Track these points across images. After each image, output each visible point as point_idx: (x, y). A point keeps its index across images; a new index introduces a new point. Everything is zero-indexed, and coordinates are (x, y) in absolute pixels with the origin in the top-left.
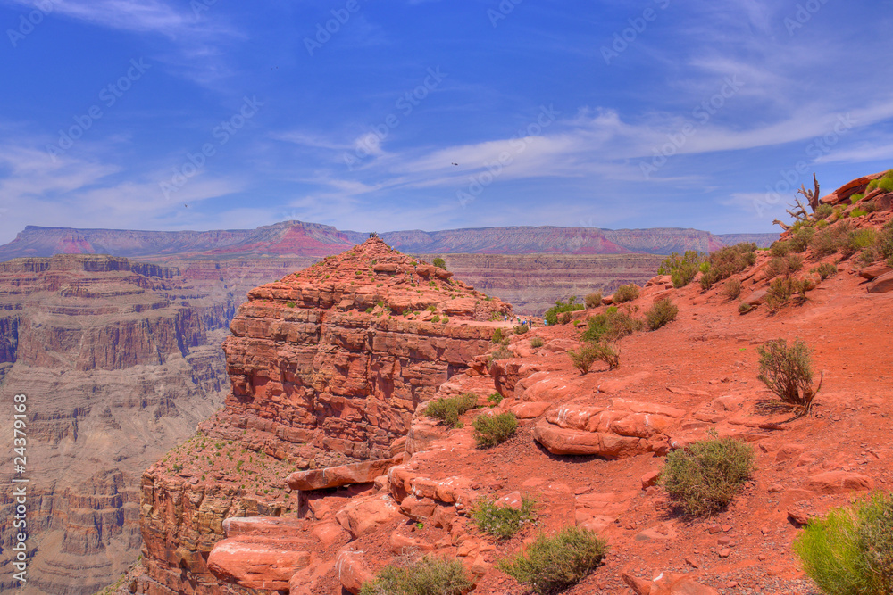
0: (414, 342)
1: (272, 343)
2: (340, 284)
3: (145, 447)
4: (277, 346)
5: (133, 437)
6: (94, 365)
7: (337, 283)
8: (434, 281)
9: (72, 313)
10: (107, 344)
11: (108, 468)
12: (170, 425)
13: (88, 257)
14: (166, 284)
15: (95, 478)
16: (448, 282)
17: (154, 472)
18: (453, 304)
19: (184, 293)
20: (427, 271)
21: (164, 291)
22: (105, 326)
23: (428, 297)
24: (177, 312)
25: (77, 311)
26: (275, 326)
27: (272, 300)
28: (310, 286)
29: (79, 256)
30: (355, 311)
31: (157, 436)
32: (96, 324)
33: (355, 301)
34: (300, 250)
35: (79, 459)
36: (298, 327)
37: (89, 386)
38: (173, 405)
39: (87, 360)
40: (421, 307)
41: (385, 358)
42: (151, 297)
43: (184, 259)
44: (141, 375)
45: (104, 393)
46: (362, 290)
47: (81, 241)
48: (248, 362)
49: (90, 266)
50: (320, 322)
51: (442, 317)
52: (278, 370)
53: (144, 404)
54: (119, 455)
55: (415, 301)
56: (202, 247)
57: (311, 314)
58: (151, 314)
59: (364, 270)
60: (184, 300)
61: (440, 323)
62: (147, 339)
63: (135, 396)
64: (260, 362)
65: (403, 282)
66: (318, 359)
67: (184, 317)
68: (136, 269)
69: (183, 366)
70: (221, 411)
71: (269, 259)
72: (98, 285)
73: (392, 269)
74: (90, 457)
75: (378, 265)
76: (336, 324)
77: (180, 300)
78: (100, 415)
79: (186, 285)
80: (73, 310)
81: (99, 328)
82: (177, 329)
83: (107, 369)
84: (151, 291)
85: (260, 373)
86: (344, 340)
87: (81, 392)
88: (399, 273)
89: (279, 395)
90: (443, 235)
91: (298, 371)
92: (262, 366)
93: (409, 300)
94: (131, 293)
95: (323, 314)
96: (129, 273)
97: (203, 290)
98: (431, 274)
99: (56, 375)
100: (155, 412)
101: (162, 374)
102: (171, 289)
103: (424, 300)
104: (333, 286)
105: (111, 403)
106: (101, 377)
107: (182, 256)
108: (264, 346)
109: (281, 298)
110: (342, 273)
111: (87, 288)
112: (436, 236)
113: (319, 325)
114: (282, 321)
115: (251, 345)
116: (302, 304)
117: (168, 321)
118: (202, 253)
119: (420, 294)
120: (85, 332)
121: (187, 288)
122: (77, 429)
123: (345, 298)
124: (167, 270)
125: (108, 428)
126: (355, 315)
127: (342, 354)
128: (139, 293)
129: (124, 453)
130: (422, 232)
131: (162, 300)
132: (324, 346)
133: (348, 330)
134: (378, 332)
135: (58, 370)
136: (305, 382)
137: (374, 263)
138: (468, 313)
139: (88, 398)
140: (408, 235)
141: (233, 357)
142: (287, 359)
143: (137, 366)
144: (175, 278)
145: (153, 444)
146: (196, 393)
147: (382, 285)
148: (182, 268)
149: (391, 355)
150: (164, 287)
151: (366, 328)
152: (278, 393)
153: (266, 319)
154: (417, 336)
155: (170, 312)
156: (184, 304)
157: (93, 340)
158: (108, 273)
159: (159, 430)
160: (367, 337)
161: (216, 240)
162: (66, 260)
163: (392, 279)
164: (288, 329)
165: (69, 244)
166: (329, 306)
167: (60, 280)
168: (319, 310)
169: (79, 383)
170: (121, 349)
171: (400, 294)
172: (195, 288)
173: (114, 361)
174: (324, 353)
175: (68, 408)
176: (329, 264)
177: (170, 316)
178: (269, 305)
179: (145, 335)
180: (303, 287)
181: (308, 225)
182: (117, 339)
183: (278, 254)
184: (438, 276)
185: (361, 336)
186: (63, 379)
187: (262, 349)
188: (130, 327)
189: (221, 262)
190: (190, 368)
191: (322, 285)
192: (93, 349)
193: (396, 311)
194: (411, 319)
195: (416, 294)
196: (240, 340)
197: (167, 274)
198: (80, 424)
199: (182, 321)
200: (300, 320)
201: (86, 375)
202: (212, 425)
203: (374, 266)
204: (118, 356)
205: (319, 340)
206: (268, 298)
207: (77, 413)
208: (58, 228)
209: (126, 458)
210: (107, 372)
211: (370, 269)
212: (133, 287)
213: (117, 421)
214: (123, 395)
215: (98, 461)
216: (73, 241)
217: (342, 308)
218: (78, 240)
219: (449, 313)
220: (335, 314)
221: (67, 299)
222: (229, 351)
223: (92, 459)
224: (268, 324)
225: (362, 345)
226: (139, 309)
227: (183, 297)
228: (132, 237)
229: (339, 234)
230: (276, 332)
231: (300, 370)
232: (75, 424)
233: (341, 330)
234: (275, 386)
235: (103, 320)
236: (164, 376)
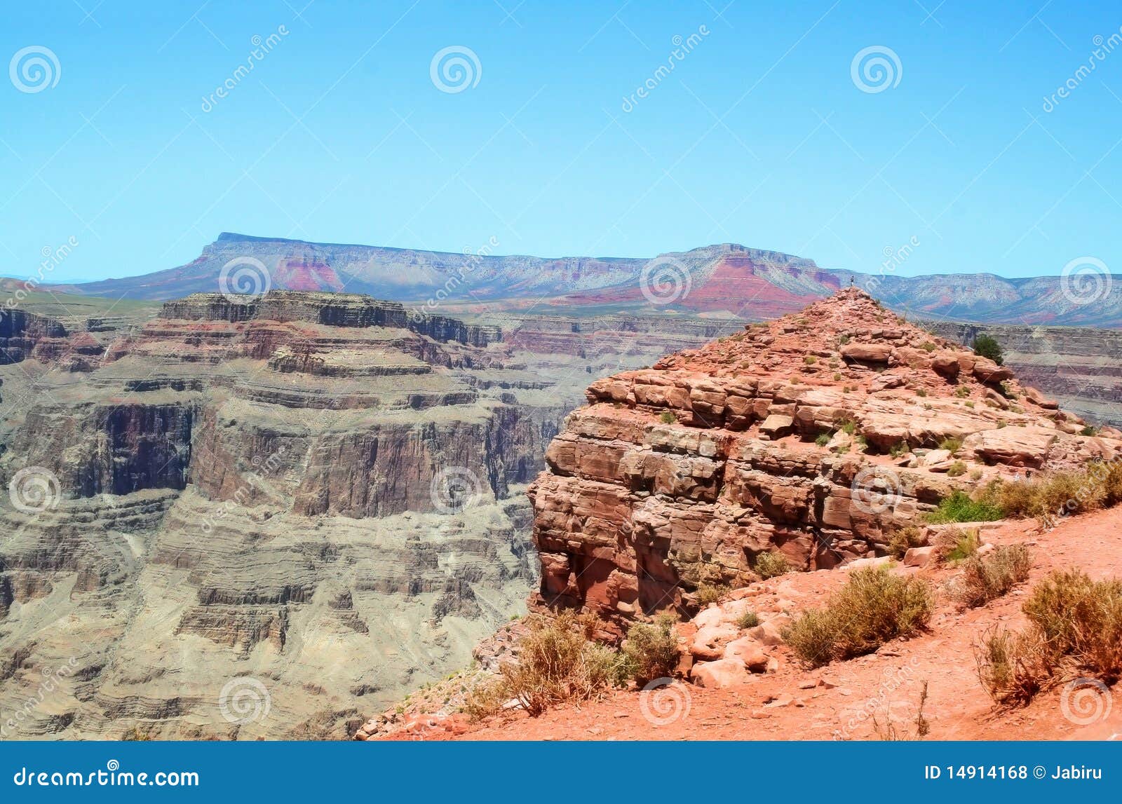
0: (906, 515)
1: (623, 493)
2: (768, 383)
3: (411, 671)
4: (632, 501)
5: (391, 651)
6: (327, 506)
7: (763, 379)
8: (969, 386)
9: (293, 402)
10: (354, 468)
11: (340, 708)
12: (463, 633)
13: (329, 297)
14: (474, 357)
15: (312, 724)
16: (1001, 391)
17: (375, 732)
18: (996, 440)
19: (509, 377)
20: (954, 364)
21: (468, 371)
22: (351, 433)
23: (949, 421)
24: (489, 414)
25: (302, 399)
26: (633, 457)
27: (632, 406)
28: (708, 382)
29: (312, 295)
30: (793, 441)
31: (436, 652)
32: (336, 427)
33: (796, 419)
34: (740, 304)
35: (287, 684)
36: (677, 463)
37: (313, 546)
38: (471, 595)
39: (315, 495)
40: (930, 441)
41: (848, 543)
42: (444, 380)
43: (513, 311)
44: (415, 531)
45: (341, 561)
46: (809, 397)
47: (320, 266)
48: (576, 528)
49: (333, 315)
50: (721, 456)
51: (972, 466)
52: (631, 551)
53: (416, 589)
54: (361, 683)
55: (917, 427)
56: (549, 290)
57: (708, 439)
58: (441, 415)
59: (823, 355)
60: (507, 391)
61: (966, 478)
62: (429, 462)
63: (400, 570)
64: (599, 530)
65: (900, 384)
66: (712, 532)
67: (505, 425)
68: (418, 327)
69: (495, 520)
70: (518, 622)
71: (677, 319)
72: (344, 352)
73: (879, 357)
74: (307, 683)
75: (853, 346)
76: (754, 464)
77: (498, 391)
78: (330, 604)
79: (513, 362)
80: (295, 398)
81: (341, 436)
82: (488, 447)
83: (350, 515)
84: (444, 370)
85: (599, 553)
86: (766, 499)
87: (299, 556)
88: (894, 366)
89: (630, 602)
90: (1043, 285)
91: (670, 555)
92: (602, 538)
93: (906, 425)
94: (405, 372)
95: (730, 440)
96: (404, 333)
97: (545, 374)
98: (963, 372)
99: (255, 518)
100: (436, 607)
101: (455, 533)
102: (482, 368)
103: (938, 427)
104: (755, 385)
105: (353, 582)
106: (339, 529)
107: (509, 305)
108: (609, 498)
109: (651, 403)
110: (776, 358)
111: (322, 356)
112: (1027, 286)
113: (720, 464)
114: (646, 451)
115: (586, 494)
116: (689, 417)
117: (472, 431)
118: (547, 301)
119: (931, 413)
120: (315, 441)
121: (513, 368)
122: (287, 626)
123: (777, 412)
124: (477, 330)
125: (345, 628)
126: (795, 448)
127: (761, 528)
128: (419, 372)
129: (369, 681)
130: (998, 278)
131: (464, 389)
132: (728, 507)
133: (775, 479)
134: (835, 488)
135: (260, 510)
136: (683, 577)
137: (843, 342)
138: (1029, 460)
139: (312, 568)
140: (966, 283)
141: (548, 515)
142: (649, 527)
143: (407, 513)
144: (492, 347)
145: (426, 667)
146: (516, 574)
147: (854, 389)
148: (508, 328)
149: (858, 537)
150: (469, 363)
151: (813, 476)
152: (627, 596)
153: (618, 443)
154: (914, 503)
155: (478, 412)
156: (506, 398)
157: (327, 458)
158: (364, 329)
159: (439, 642)
160: (812, 496)
161: (576, 276)
162: (288, 301)
163: (876, 379)
164: (657, 468)
165: (296, 271)
166: (742, 426)
167: (274, 338)
168: (723, 433)
169: (296, 539)
170: (379, 478)
171: (891, 411)
172: (530, 368)
173: (365, 500)
174: (724, 523)
175: (274, 583)
176: (752, 338)
177: (475, 422)
178: (625, 415)
179: (426, 453)
180: (694, 383)
181: (761, 253)
182: (373, 459)
183: (697, 310)
184: (979, 376)
185: (801, 492)
186: (269, 528)
187: (605, 503)
188: (400, 436)
189: (582, 321)
190: (508, 525)
191: (733, 382)
192: (327, 476)
193: (877, 445)
194: (905, 465)
195: (922, 411)
196: (562, 481)
197: (476, 339)
198: (292, 616)
199: (499, 433)
200: (683, 451)
201: (310, 524)
202: (497, 648)
203: (844, 348)
204: (373, 492)
205: (717, 493)
206: (626, 401)
207: (291, 594)
208: (278, 240)
209: (373, 690)
210: (351, 521)
211: (835, 354)
212: (409, 361)
213: (362, 617)
214: (379, 569)
215: (320, 691)
216: (305, 265)
217: (768, 432)
218: (314, 265)
219: (988, 458)
220: (754, 442)
221: (285, 376)
222: (540, 502)
223: (310, 687)
224: (620, 454)
225: (803, 511)
226: (418, 402)
227: (505, 386)
228: (414, 262)
229: (822, 276)
230: (633, 471)
231: (674, 553)
232: (284, 616)
233: (761, 477)
234: (624, 581)
235: (348, 421)
236: (458, 537)
